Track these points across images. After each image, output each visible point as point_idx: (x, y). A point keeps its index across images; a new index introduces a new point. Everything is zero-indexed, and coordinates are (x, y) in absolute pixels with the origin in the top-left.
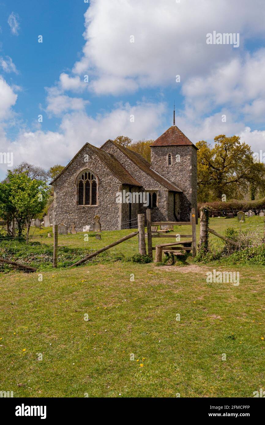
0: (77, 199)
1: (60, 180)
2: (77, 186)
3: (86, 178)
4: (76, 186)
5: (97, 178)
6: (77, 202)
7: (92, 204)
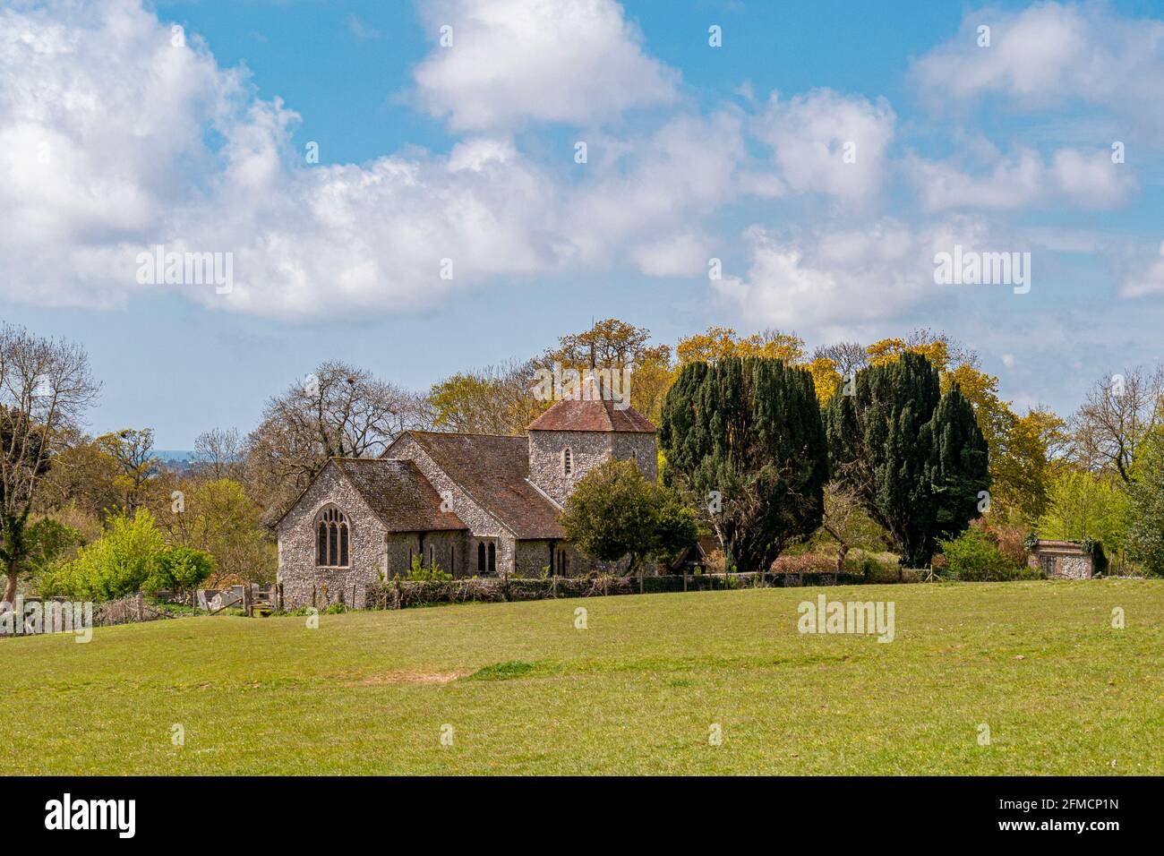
0: (317, 555)
1: (288, 521)
2: (317, 533)
3: (331, 519)
4: (314, 532)
5: (348, 520)
6: (317, 560)
7: (342, 565)
